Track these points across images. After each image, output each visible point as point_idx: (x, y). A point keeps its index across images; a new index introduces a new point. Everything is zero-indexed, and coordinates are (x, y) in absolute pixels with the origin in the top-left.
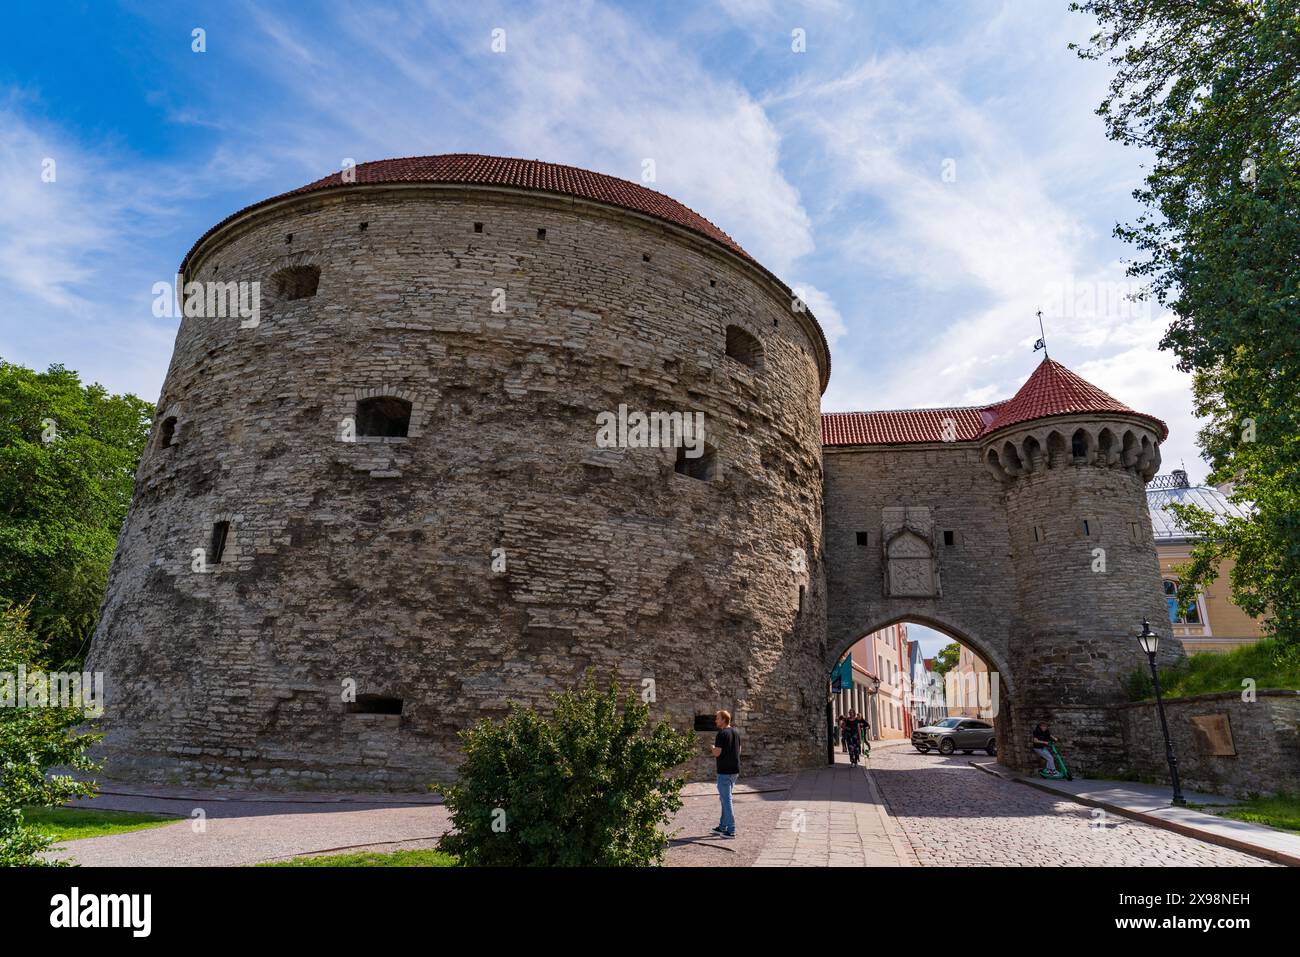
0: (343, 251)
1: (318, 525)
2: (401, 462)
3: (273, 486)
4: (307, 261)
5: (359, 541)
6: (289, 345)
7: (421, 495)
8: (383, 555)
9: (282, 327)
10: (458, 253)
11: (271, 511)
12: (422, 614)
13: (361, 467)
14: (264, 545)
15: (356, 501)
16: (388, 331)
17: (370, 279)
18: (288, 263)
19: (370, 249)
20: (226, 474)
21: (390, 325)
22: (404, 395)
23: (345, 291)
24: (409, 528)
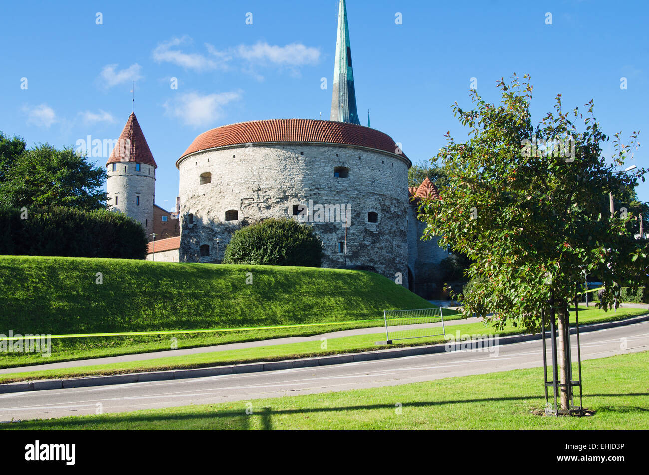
0: (357, 165)
1: (365, 244)
2: (378, 229)
3: (354, 234)
4: (346, 166)
5: (373, 249)
6: (347, 193)
7: (381, 238)
8: (377, 252)
9: (343, 186)
10: (381, 170)
11: (354, 240)
12: (384, 266)
13: (372, 231)
14: (354, 249)
15: (370, 239)
16: (371, 193)
17: (364, 176)
18: (340, 165)
19: (363, 166)
20: (338, 229)
21: (371, 191)
22: (377, 212)
23: (359, 178)
24: (380, 246)
